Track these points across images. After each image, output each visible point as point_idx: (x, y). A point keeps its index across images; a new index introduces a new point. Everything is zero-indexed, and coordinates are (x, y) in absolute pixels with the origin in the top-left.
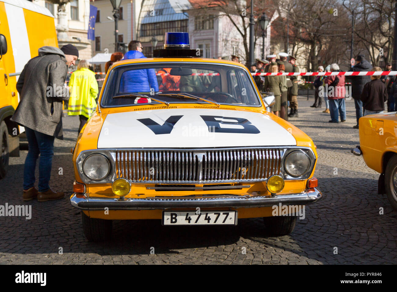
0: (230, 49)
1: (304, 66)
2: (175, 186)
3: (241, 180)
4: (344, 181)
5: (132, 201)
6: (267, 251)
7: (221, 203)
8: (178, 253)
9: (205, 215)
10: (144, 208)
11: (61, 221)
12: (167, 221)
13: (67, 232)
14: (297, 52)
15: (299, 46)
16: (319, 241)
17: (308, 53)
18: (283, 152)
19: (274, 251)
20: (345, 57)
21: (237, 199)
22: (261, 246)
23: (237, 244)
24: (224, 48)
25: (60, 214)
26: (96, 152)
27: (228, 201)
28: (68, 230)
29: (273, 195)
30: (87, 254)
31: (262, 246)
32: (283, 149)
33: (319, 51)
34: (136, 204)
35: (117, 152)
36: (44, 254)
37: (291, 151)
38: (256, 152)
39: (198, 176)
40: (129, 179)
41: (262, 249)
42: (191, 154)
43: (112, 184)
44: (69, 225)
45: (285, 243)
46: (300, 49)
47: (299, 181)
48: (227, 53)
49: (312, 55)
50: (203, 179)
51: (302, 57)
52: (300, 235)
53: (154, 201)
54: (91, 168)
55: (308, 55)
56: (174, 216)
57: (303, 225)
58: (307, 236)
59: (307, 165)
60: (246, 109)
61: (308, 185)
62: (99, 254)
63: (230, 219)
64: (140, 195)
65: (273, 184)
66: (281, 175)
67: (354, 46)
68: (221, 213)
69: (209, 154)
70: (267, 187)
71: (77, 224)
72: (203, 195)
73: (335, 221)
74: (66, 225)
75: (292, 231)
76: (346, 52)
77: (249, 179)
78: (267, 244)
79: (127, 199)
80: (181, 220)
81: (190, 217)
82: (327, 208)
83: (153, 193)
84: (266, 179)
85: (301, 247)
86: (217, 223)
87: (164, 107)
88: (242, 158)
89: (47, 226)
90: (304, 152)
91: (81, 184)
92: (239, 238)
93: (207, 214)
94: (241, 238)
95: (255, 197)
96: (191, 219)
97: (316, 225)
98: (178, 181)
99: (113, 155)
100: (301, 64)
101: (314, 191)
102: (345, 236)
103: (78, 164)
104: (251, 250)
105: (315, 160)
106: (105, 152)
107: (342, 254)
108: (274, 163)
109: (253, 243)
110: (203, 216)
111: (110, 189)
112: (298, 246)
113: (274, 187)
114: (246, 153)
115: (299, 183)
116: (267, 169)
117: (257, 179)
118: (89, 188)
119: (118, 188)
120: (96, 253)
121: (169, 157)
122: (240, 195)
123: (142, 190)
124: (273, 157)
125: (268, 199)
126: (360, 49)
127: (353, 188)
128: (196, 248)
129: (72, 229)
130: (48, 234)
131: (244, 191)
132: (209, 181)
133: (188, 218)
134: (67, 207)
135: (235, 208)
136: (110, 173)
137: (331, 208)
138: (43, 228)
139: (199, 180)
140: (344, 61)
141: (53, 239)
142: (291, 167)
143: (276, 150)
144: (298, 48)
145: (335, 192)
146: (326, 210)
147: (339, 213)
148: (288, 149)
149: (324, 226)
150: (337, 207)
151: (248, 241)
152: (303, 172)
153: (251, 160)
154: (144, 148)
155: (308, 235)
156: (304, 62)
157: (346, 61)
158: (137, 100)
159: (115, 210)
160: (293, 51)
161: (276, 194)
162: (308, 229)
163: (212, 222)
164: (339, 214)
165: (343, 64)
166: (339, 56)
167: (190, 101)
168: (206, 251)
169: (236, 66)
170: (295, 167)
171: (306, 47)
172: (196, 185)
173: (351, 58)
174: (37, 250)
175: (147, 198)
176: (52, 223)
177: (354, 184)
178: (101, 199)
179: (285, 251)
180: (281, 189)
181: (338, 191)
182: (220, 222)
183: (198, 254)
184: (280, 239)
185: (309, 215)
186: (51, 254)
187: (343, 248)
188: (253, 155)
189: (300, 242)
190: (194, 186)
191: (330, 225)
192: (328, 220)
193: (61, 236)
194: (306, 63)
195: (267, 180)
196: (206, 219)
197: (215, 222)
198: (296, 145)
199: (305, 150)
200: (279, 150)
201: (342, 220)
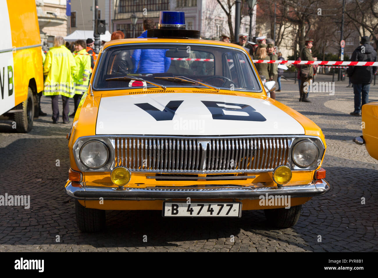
0: (214, 28)
1: (291, 47)
2: (176, 175)
3: (246, 170)
4: (343, 170)
5: (130, 190)
6: (270, 245)
7: (226, 194)
8: (177, 246)
9: (208, 207)
10: (143, 198)
11: (50, 210)
12: (168, 212)
13: (57, 222)
14: (284, 32)
15: (286, 26)
16: (324, 235)
17: (295, 33)
18: (291, 141)
19: (278, 245)
20: (334, 39)
21: (241, 190)
22: (263, 239)
23: (238, 237)
24: (208, 27)
25: (47, 202)
26: (94, 139)
27: (233, 192)
28: (57, 220)
29: (279, 186)
30: (81, 246)
31: (265, 239)
32: (290, 138)
33: (307, 32)
34: (136, 194)
35: (116, 139)
36: (34, 246)
37: (300, 140)
38: (263, 141)
39: (201, 165)
40: (128, 167)
41: (264, 243)
42: (194, 142)
43: (111, 172)
44: (59, 214)
45: (289, 236)
46: (287, 29)
47: (307, 172)
48: (210, 32)
49: (300, 36)
50: (207, 169)
51: (289, 37)
52: (303, 228)
53: (154, 191)
54: (88, 155)
55: (296, 35)
56: (175, 207)
57: (305, 218)
58: (311, 230)
59: (316, 155)
60: (246, 94)
61: (316, 176)
62: (93, 245)
63: (234, 210)
64: (140, 185)
65: (280, 175)
66: (288, 165)
67: (344, 27)
68: (225, 205)
69: (214, 142)
70: (273, 178)
71: (67, 214)
72: (206, 186)
73: (338, 213)
74: (56, 214)
75: (296, 224)
76: (336, 34)
77: (254, 170)
78: (269, 237)
79: (125, 188)
80: (183, 212)
81: (192, 209)
82: (329, 199)
83: (153, 182)
84: (272, 169)
85: (306, 241)
86: (220, 215)
87: (161, 91)
88: (248, 147)
89: (35, 215)
90: (312, 142)
91: (77, 172)
92: (240, 230)
93: (210, 206)
94: (242, 231)
95: (260, 188)
96: (193, 211)
97: (319, 217)
98: (180, 170)
99: (113, 142)
100: (287, 45)
101: (322, 182)
102: (350, 229)
103: (75, 151)
104: (254, 244)
105: (324, 150)
106: (104, 138)
107: (349, 249)
108: (281, 153)
109: (254, 236)
110: (206, 208)
111: (109, 178)
112: (303, 240)
113: (281, 178)
114: (252, 142)
115: (306, 174)
116: (274, 159)
117: (263, 169)
118: (86, 176)
119: (118, 177)
120: (90, 244)
121: (171, 145)
122: (244, 186)
123: (142, 179)
124: (280, 146)
125: (275, 190)
126: (350, 31)
127: (353, 178)
128: (196, 241)
129: (62, 218)
130: (37, 224)
131: (249, 182)
132: (212, 171)
133: (190, 209)
134: (54, 195)
135: (240, 200)
136: (109, 161)
137: (332, 199)
138: (31, 218)
139: (202, 169)
140: (333, 43)
141: (44, 230)
142: (298, 157)
143: (283, 139)
144: (285, 28)
145: (335, 182)
146: (328, 202)
147: (341, 204)
148: (297, 138)
149: (328, 218)
150: (339, 198)
151: (250, 234)
152: (311, 162)
153: (258, 149)
154: (145, 135)
155: (312, 228)
156: (291, 43)
157: (335, 43)
158: (132, 83)
159: (113, 200)
160: (280, 31)
161: (283, 185)
162: (311, 221)
163: (215, 214)
164: (341, 206)
165: (332, 45)
166: (328, 38)
167: (188, 85)
168: (207, 244)
169: (234, 49)
170: (302, 158)
171: (293, 27)
172: (199, 175)
173: (341, 40)
174: (27, 241)
175: (146, 187)
176: (40, 211)
177: (354, 174)
178: (99, 189)
179: (289, 245)
180: (289, 180)
181: (338, 182)
182: (223, 214)
183: (198, 247)
184: (282, 232)
185: (311, 206)
186: (42, 245)
187: (349, 243)
188: (259, 143)
189: (303, 235)
190: (197, 176)
191: (334, 218)
192: (331, 213)
193: (51, 227)
194: (293, 44)
195: (274, 170)
196: (208, 211)
197: (218, 214)
198: (305, 134)
199: (314, 139)
200: (287, 139)
201: (345, 213)
